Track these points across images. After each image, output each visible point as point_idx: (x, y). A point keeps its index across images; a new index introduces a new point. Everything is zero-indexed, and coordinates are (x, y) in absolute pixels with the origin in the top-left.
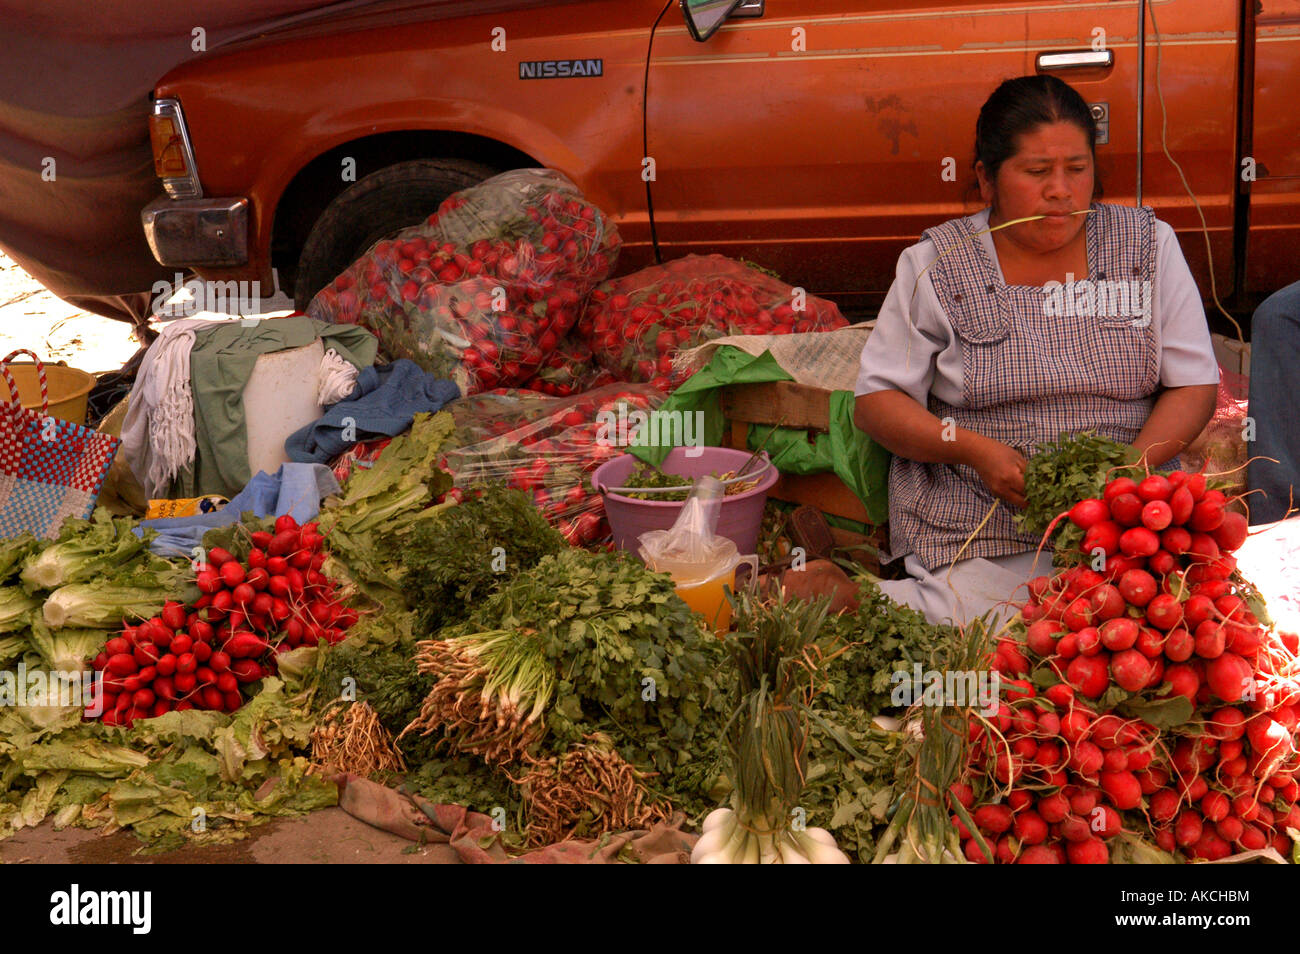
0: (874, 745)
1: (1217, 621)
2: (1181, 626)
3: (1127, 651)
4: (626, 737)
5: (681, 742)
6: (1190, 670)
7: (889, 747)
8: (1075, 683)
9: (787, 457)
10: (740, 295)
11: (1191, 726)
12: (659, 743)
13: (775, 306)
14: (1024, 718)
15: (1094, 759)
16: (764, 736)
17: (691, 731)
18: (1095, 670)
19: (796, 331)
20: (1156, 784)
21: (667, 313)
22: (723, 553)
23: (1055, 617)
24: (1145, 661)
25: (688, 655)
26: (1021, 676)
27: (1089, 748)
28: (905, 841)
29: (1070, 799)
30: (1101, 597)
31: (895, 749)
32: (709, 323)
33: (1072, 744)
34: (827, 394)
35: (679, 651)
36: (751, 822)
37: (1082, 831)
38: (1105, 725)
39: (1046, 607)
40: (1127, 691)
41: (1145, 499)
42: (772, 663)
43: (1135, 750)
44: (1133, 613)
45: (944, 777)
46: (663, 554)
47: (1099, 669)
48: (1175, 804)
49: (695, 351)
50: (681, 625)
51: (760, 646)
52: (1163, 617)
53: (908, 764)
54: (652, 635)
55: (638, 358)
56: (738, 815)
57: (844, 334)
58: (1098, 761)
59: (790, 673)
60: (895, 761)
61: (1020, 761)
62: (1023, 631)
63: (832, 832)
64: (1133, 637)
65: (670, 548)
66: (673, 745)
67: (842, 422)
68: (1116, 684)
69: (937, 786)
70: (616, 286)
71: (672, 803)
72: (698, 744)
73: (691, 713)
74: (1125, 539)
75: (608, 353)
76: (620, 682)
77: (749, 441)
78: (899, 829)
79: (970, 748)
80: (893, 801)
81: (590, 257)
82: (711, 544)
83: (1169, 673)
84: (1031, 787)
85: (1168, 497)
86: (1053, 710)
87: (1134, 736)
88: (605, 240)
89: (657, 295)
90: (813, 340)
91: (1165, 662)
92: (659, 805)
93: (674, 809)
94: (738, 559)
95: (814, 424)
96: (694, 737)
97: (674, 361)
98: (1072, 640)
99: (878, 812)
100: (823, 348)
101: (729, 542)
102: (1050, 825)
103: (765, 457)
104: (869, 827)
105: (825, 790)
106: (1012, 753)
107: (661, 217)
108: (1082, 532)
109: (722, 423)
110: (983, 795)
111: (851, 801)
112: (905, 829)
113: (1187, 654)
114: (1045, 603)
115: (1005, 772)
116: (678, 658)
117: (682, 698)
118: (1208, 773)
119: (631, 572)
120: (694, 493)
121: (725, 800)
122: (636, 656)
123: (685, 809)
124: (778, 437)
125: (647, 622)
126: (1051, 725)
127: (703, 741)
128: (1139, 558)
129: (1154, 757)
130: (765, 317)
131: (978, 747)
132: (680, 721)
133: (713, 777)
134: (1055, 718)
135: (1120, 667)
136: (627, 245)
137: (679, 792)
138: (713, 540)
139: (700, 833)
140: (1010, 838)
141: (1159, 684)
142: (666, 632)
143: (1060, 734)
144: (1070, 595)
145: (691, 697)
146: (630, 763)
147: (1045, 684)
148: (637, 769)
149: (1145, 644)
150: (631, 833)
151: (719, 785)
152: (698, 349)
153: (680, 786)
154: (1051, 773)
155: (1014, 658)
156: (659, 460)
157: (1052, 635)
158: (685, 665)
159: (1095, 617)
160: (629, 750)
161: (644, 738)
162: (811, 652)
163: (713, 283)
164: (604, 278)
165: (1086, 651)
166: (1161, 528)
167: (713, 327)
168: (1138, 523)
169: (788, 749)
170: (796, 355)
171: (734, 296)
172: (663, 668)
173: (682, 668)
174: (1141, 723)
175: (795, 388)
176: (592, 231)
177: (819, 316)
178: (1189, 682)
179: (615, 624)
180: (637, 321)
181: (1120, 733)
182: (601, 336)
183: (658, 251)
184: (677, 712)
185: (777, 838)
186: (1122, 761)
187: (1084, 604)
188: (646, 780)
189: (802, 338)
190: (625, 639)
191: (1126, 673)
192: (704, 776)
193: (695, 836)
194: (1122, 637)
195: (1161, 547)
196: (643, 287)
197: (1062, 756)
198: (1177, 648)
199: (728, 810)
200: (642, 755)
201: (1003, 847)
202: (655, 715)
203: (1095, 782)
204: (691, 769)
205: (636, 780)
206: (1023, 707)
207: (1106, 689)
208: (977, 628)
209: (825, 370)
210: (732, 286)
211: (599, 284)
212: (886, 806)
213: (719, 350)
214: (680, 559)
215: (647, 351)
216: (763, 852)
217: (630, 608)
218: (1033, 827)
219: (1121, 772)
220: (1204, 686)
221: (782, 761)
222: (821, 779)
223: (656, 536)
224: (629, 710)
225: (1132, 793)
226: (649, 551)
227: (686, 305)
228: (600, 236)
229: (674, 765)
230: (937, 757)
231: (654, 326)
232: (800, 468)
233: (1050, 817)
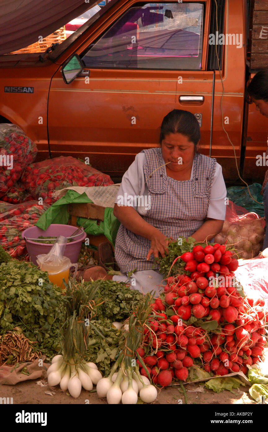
0: (113, 333)
1: (227, 295)
2: (216, 297)
3: (197, 304)
4: (27, 328)
5: (47, 331)
6: (218, 311)
7: (118, 334)
8: (181, 315)
9: (89, 229)
10: (77, 172)
11: (217, 330)
12: (39, 331)
13: (89, 176)
14: (163, 327)
15: (185, 341)
16: (74, 331)
17: (50, 326)
18: (187, 311)
19: (96, 186)
20: (205, 349)
21: (52, 176)
22: (65, 263)
23: (174, 292)
24: (203, 308)
25: (51, 300)
26: (163, 312)
27: (184, 337)
28: (120, 369)
29: (176, 354)
30: (190, 286)
31: (119, 335)
32: (66, 181)
33: (178, 336)
34: (104, 208)
35: (48, 299)
36: (68, 361)
37: (180, 365)
38: (189, 329)
39: (172, 288)
40: (197, 318)
41: (206, 253)
42: (78, 307)
43: (199, 338)
44: (200, 291)
45: (135, 347)
46: (45, 263)
47: (188, 310)
48: (211, 356)
49: (60, 191)
50: (49, 290)
51: (74, 301)
52: (210, 293)
53: (124, 340)
54: (38, 293)
55: (41, 191)
56: (64, 358)
57: (111, 188)
58: (186, 341)
59: (84, 310)
60: (119, 339)
61: (160, 341)
62: (164, 296)
63: (96, 364)
64: (200, 300)
65: (47, 260)
66: (43, 332)
67: (108, 218)
68: (193, 316)
69: (132, 350)
70: (35, 166)
71: (41, 352)
72: (52, 331)
73: (51, 320)
74: (199, 266)
75: (31, 189)
76: (26, 309)
77: (77, 223)
78: (119, 364)
79: (144, 337)
80: (118, 353)
81: (26, 155)
82: (62, 259)
83: (211, 312)
84: (164, 350)
85: (214, 253)
86: (172, 324)
87: (199, 334)
88: (32, 150)
89: (49, 170)
90: (101, 189)
91: (210, 308)
92: (37, 353)
93: (42, 354)
94: (71, 265)
95: (99, 218)
96: (51, 329)
97: (53, 194)
98: (180, 300)
99: (113, 357)
100: (104, 192)
101: (68, 259)
102: (169, 363)
103: (82, 229)
104: (109, 362)
105: (95, 349)
106: (157, 339)
107: (52, 142)
108: (185, 263)
109: (68, 216)
110: (147, 353)
111: (104, 353)
112: (121, 364)
113: (217, 306)
114: (172, 287)
115: (155, 345)
116: (47, 301)
117: (48, 316)
118: (222, 346)
119: (33, 271)
120: (57, 241)
121: (60, 351)
122: (32, 300)
123: (46, 354)
124: (87, 222)
125: (37, 289)
126: (171, 329)
127: (54, 330)
128: (203, 273)
129: (205, 340)
130: (85, 179)
131: (147, 336)
132: (47, 323)
133: (57, 343)
134: (173, 327)
135: (195, 310)
136: (40, 151)
137: (44, 348)
138: (63, 258)
139: (51, 364)
140: (156, 367)
141: (207, 316)
142: (44, 292)
143: (174, 332)
144: (180, 284)
145: (51, 315)
146: (28, 338)
147: (170, 315)
148: (30, 340)
149: (204, 302)
150: (27, 363)
151: (58, 346)
152: (61, 190)
153: (45, 346)
154: (170, 345)
155: (161, 305)
156: (46, 228)
157: (174, 298)
158: (50, 304)
159: (188, 293)
160: (27, 333)
161: (33, 329)
162: (92, 303)
163: (68, 167)
164: (30, 163)
165: (184, 304)
166: (211, 263)
167: (68, 182)
168: (203, 261)
169: (82, 336)
170: (95, 194)
171: (75, 172)
172: (42, 305)
173: (49, 305)
174: (201, 329)
175: (93, 206)
176: (27, 147)
177: (103, 180)
178: (217, 315)
179: (26, 289)
180: (41, 178)
181: (194, 332)
182: (29, 183)
183: (50, 154)
184: (46, 320)
185: (77, 366)
186: (194, 342)
187: (185, 288)
188: (33, 344)
189: (97, 188)
190: (29, 294)
191: (197, 312)
192: (53, 343)
193: (49, 364)
194: (196, 300)
195: (210, 269)
196: (44, 166)
197: (175, 339)
198: (214, 304)
199: (61, 356)
200: (32, 334)
201: (154, 370)
202: (38, 321)
203: (185, 349)
204: (49, 340)
205: (29, 344)
206: (162, 323)
207: (190, 317)
208: (148, 296)
209: (104, 200)
210: (75, 168)
211: (29, 164)
212: (115, 355)
213: (68, 191)
214: (50, 264)
215: (44, 189)
216: (72, 371)
217: (31, 283)
218: (164, 364)
219: (194, 345)
220: (222, 316)
221: (80, 340)
222: (94, 345)
223: (43, 256)
224: (29, 319)
225: (197, 352)
226: (40, 261)
227: (59, 174)
228: (30, 148)
229: (43, 339)
230: (133, 340)
231: (47, 181)
232: (94, 233)
233: (170, 360)
